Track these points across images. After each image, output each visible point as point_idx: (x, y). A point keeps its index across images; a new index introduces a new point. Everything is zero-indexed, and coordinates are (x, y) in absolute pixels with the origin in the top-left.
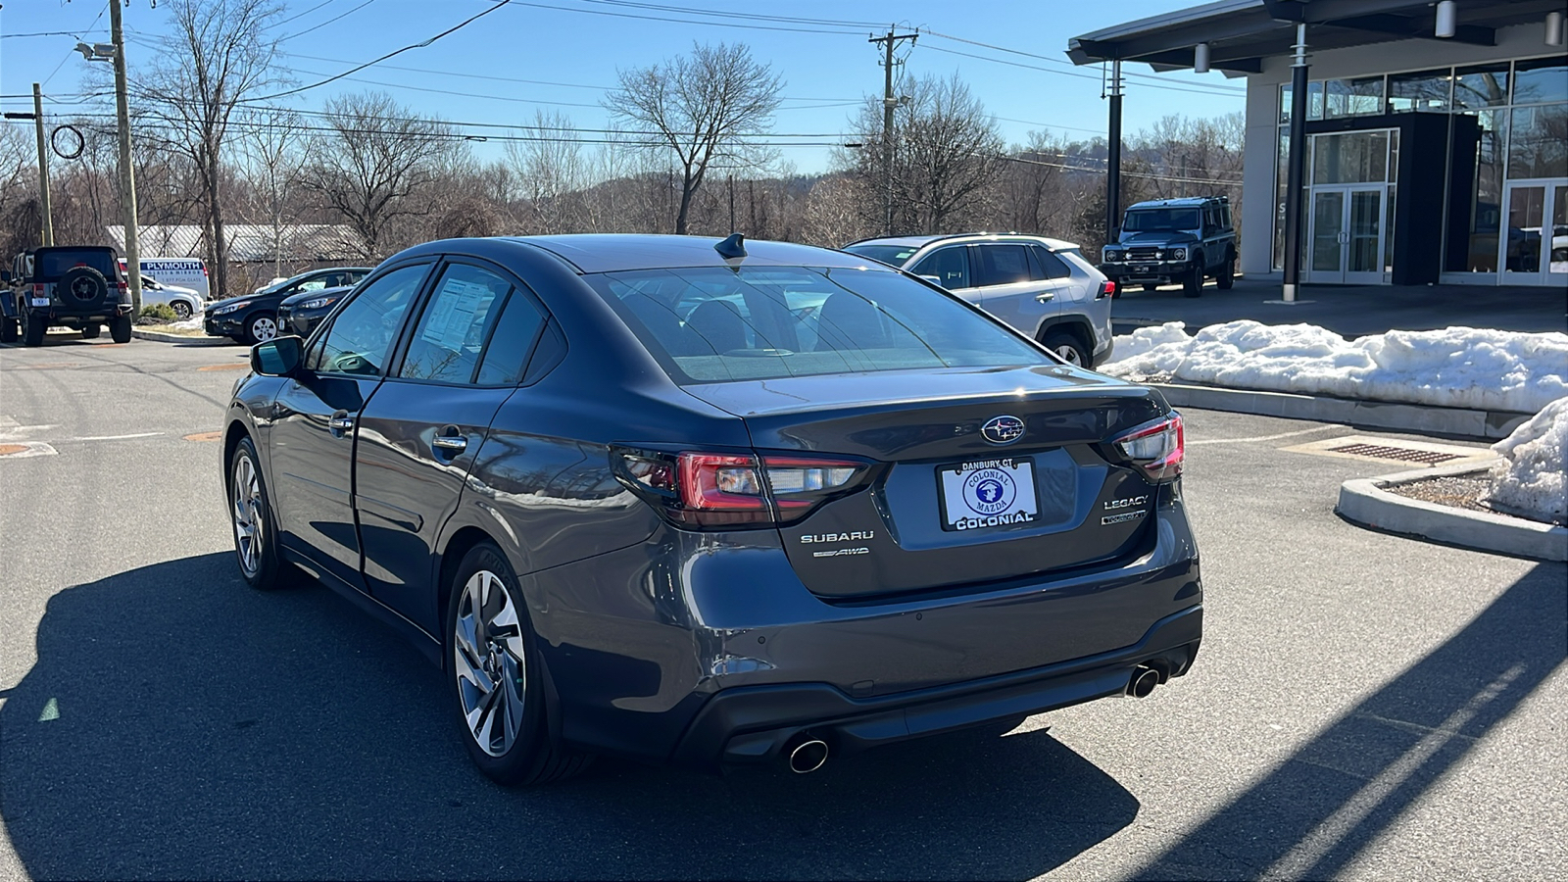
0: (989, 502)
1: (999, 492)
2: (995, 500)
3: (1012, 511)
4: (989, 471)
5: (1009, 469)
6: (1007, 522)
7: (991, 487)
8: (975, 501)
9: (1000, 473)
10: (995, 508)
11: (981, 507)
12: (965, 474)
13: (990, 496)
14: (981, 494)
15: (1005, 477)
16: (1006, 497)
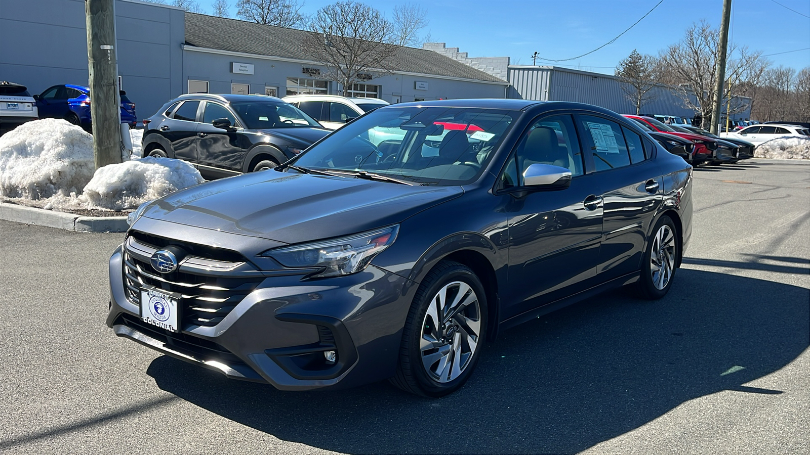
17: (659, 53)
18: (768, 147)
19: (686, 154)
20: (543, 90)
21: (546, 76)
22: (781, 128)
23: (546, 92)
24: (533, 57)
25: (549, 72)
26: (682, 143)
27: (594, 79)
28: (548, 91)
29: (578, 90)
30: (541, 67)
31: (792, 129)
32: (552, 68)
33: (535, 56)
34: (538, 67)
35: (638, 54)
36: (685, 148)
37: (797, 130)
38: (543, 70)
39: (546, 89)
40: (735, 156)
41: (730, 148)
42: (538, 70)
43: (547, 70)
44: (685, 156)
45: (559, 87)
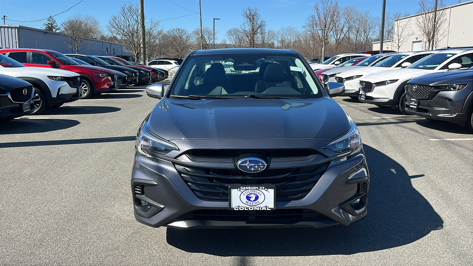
17: (68, 19)
18: (172, 72)
19: (135, 79)
20: (14, 41)
21: (15, 32)
22: (167, 62)
23: (16, 42)
24: (3, 19)
25: (16, 29)
26: (132, 72)
27: (45, 34)
28: (18, 42)
29: (36, 41)
30: (10, 26)
31: (172, 62)
32: (19, 26)
33: (4, 18)
34: (8, 26)
35: (53, 19)
36: (134, 75)
37: (175, 62)
38: (12, 28)
39: (16, 40)
40: (164, 77)
41: (162, 73)
42: (8, 28)
43: (15, 28)
44: (135, 80)
45: (25, 39)
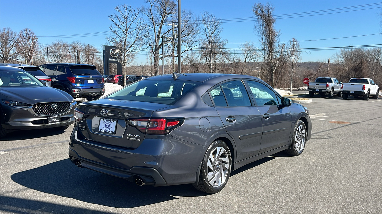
0: (107, 127)
1: (109, 126)
2: (108, 127)
3: (110, 130)
4: (108, 121)
5: (112, 122)
6: (108, 132)
7: (108, 124)
8: (104, 126)
9: (110, 122)
10: (107, 129)
11: (105, 128)
12: (104, 121)
13: (107, 126)
14: (106, 125)
15: (111, 123)
16: (110, 127)
